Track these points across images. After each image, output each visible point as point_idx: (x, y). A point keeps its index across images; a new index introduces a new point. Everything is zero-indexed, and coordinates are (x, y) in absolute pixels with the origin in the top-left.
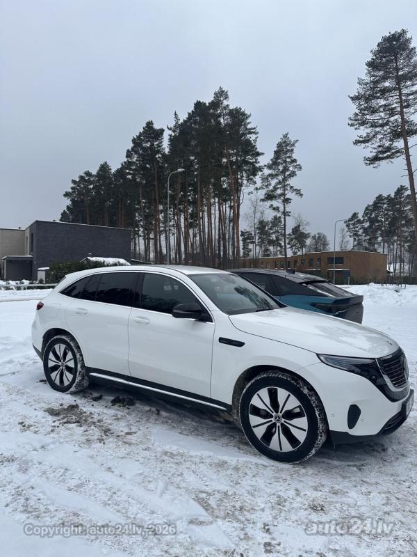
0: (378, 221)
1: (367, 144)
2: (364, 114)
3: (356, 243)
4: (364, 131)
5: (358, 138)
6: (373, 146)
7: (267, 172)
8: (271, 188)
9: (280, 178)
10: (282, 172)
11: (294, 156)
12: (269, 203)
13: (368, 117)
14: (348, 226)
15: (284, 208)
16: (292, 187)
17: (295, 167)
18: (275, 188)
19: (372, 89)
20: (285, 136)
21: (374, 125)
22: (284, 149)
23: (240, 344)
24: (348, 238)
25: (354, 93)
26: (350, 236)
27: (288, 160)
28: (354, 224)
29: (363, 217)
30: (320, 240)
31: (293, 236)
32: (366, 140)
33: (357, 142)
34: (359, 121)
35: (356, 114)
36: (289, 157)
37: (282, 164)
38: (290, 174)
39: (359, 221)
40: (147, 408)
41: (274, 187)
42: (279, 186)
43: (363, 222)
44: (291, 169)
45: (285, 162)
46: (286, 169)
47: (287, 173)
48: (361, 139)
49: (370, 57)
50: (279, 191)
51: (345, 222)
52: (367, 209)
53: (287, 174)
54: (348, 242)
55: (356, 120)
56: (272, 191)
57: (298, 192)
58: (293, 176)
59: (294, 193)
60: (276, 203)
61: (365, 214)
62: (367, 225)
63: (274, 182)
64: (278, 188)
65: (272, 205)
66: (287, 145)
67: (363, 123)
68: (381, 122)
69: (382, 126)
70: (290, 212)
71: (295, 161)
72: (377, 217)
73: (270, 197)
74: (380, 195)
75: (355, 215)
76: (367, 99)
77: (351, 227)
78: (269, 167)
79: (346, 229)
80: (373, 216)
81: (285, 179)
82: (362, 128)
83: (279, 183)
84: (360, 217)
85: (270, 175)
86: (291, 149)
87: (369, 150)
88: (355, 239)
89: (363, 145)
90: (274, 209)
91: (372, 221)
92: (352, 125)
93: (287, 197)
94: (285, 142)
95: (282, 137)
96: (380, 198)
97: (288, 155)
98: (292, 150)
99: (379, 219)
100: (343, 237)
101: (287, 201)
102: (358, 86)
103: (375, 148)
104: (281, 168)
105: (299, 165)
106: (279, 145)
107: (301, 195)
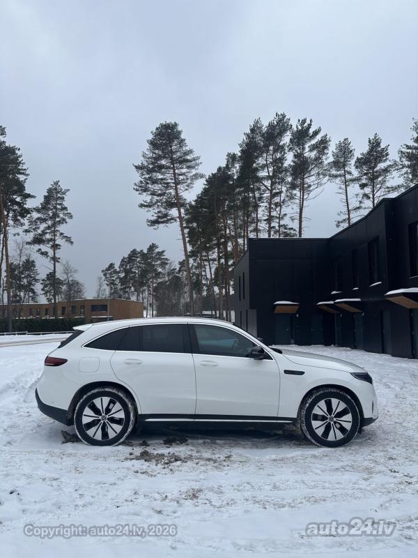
0: (132, 272)
1: (150, 209)
2: (147, 183)
3: (113, 291)
4: (147, 198)
5: (143, 203)
6: (154, 211)
7: (35, 215)
8: (39, 231)
9: (50, 223)
10: (51, 218)
11: (65, 204)
12: (37, 247)
13: (150, 186)
14: (105, 275)
15: (54, 254)
16: (62, 234)
17: (65, 214)
18: (44, 233)
19: (153, 163)
20: (56, 183)
21: (153, 194)
22: (54, 196)
23: (302, 373)
24: (105, 287)
25: (138, 163)
26: (107, 285)
27: (59, 207)
28: (111, 274)
29: (119, 267)
30: (74, 287)
31: (48, 282)
32: (149, 206)
33: (141, 206)
34: (143, 188)
35: (141, 182)
36: (61, 204)
37: (52, 209)
38: (59, 221)
39: (115, 272)
40: (201, 441)
41: (43, 231)
42: (48, 231)
43: (119, 272)
44: (61, 215)
45: (55, 208)
46: (55, 215)
47: (57, 219)
48: (146, 204)
49: (151, 137)
50: (48, 236)
51: (103, 271)
52: (123, 261)
53: (56, 221)
54: (105, 290)
55: (140, 187)
56: (40, 235)
57: (68, 240)
58: (63, 223)
59: (64, 240)
60: (44, 248)
61: (121, 265)
62: (122, 275)
63: (43, 226)
64: (47, 233)
65: (40, 250)
66: (58, 192)
67: (146, 190)
68: (160, 192)
69: (160, 195)
70: (59, 258)
71: (65, 208)
72: (131, 268)
73: (38, 240)
74: (135, 250)
75: (111, 266)
76: (150, 171)
77: (108, 276)
78: (38, 210)
79: (103, 278)
80: (128, 267)
81: (54, 225)
82: (144, 194)
83: (49, 228)
84: (117, 267)
85: (38, 219)
86: (61, 196)
87: (151, 214)
88: (111, 287)
89: (146, 209)
90: (42, 253)
91: (127, 272)
92: (137, 190)
93: (57, 243)
94: (56, 189)
95: (53, 183)
96: (134, 252)
97: (58, 202)
98: (63, 198)
99: (133, 270)
100: (100, 286)
101: (55, 247)
102: (142, 158)
103: (155, 213)
104: (50, 213)
105: (70, 213)
106: (50, 191)
107: (72, 243)
